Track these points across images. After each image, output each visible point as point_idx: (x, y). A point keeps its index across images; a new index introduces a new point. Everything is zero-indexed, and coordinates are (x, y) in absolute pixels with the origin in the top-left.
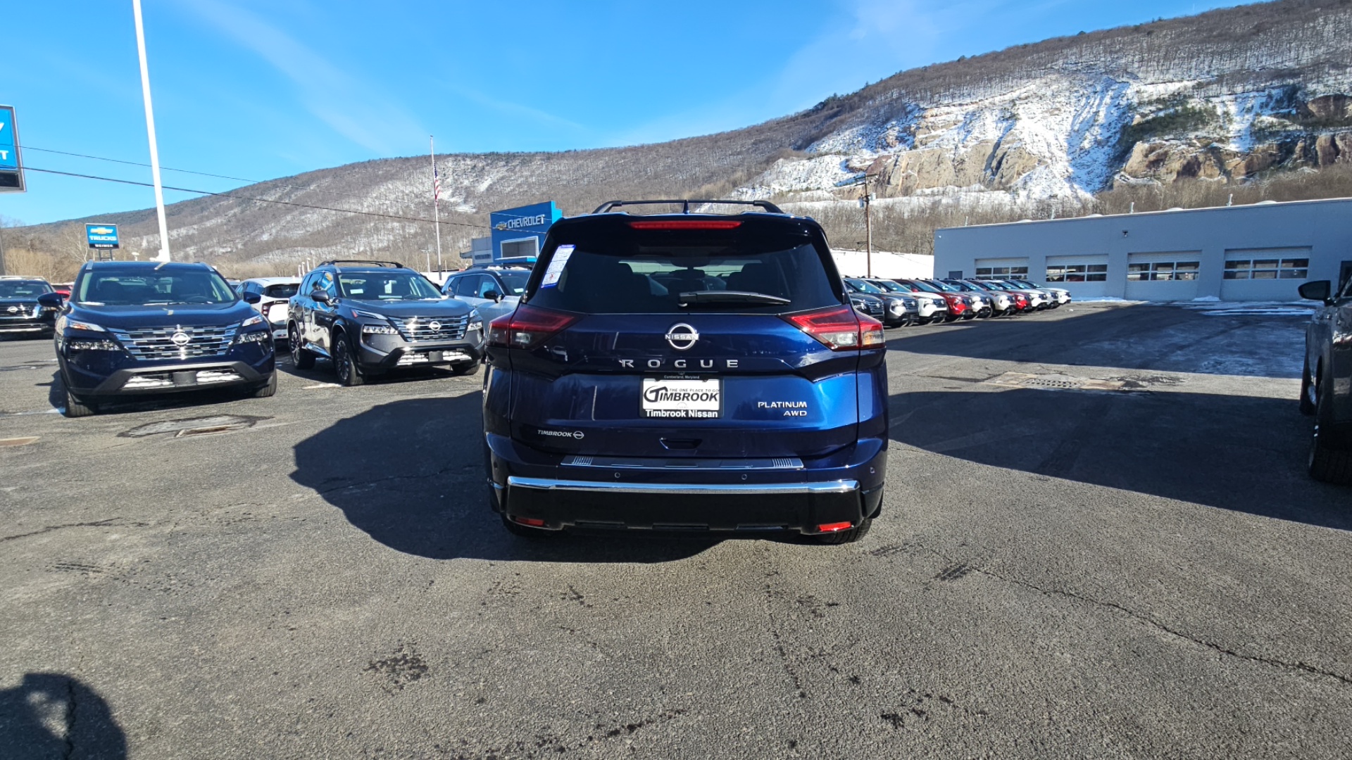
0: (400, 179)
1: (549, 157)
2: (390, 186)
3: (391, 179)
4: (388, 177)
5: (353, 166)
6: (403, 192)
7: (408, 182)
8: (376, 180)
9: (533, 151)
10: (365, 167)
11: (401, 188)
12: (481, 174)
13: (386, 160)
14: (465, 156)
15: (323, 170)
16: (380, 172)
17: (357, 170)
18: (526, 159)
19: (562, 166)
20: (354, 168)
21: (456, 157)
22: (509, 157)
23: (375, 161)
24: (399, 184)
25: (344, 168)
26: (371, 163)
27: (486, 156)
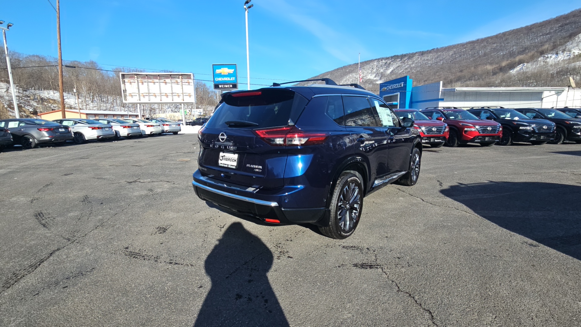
0: (354, 72)
1: (422, 53)
2: (351, 76)
3: (351, 73)
4: (351, 72)
5: (338, 69)
6: (355, 77)
7: (357, 73)
8: (346, 74)
9: (414, 52)
10: (342, 69)
11: (355, 76)
12: (388, 66)
13: (350, 65)
14: (382, 59)
15: (327, 72)
16: (348, 70)
17: (339, 71)
18: (410, 56)
19: (430, 56)
20: (338, 70)
21: (378, 60)
22: (402, 56)
23: (346, 66)
24: (354, 74)
25: (335, 70)
26: (345, 67)
27: (392, 57)
